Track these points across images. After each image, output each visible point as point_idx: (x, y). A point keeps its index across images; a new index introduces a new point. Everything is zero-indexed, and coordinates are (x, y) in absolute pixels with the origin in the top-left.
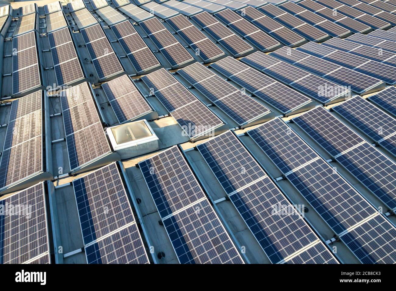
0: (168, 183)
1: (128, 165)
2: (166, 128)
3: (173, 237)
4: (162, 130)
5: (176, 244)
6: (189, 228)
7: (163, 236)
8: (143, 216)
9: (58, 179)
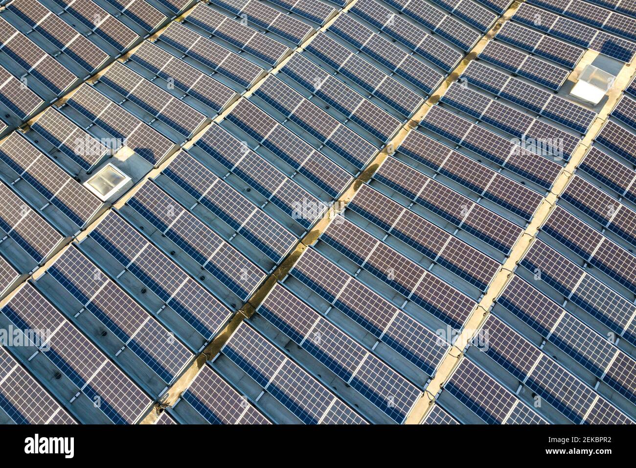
0: (156, 209)
1: (119, 206)
2: (127, 160)
3: (175, 240)
4: (126, 164)
5: (179, 244)
6: (183, 232)
7: (168, 242)
8: (150, 236)
9: (75, 237)
